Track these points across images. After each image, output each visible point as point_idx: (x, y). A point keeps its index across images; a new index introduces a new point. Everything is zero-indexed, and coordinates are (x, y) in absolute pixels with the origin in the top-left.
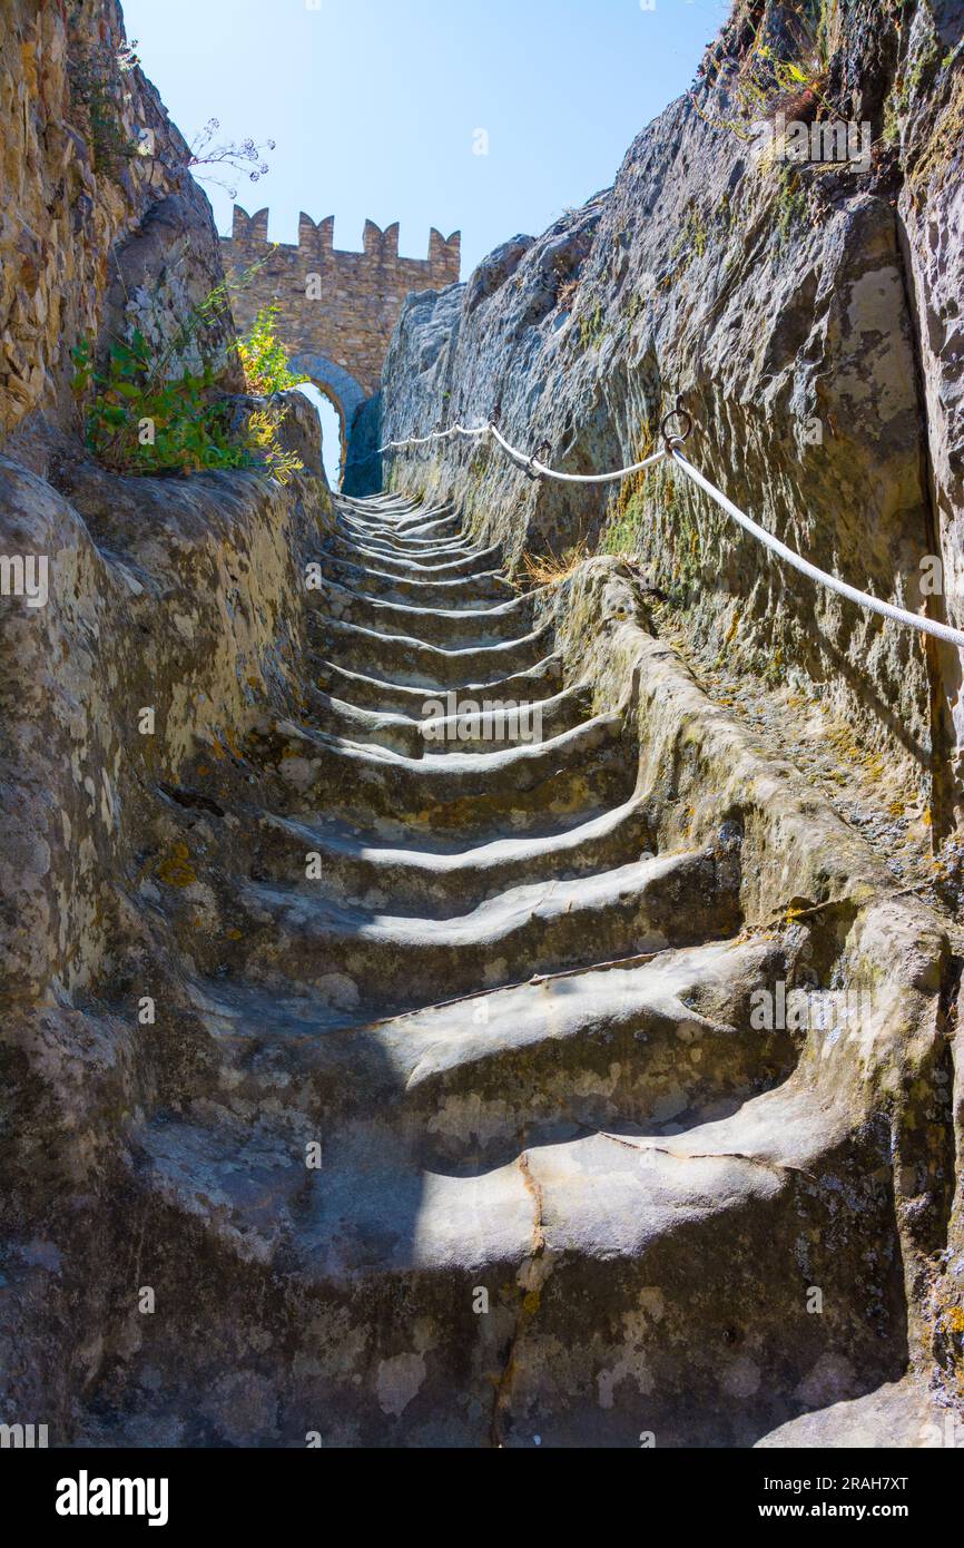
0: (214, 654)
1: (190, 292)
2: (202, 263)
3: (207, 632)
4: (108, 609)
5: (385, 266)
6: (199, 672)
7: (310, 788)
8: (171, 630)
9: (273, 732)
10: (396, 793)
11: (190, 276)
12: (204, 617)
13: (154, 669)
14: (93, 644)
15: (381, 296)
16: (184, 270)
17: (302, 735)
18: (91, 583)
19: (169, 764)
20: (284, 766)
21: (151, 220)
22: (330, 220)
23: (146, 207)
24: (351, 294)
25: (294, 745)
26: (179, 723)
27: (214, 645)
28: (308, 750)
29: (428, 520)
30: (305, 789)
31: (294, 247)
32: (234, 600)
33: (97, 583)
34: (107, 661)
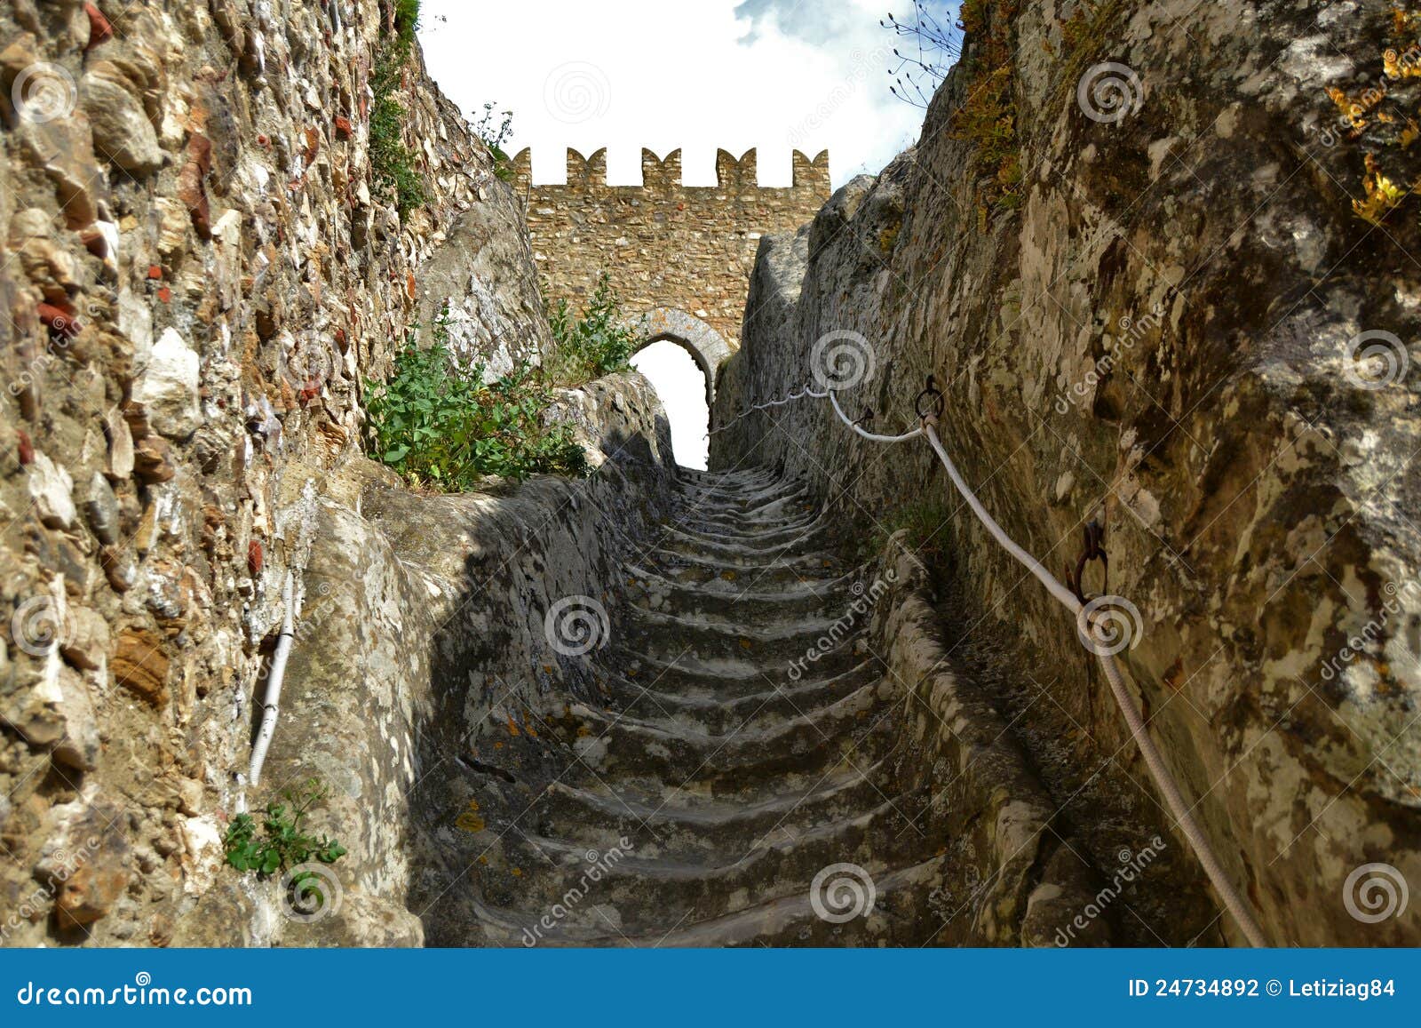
0: (508, 645)
1: (498, 295)
2: (509, 265)
3: (498, 627)
4: (410, 610)
5: (743, 199)
6: (494, 661)
7: (602, 762)
8: (466, 626)
9: (569, 714)
10: (678, 762)
11: (497, 280)
12: (497, 614)
13: (451, 658)
14: (397, 636)
15: (741, 233)
16: (489, 275)
17: (594, 715)
18: (395, 590)
19: (467, 739)
20: (578, 744)
21: (456, 232)
22: (676, 154)
23: (451, 220)
24: (705, 236)
25: (588, 725)
26: (476, 705)
27: (507, 638)
28: (598, 729)
29: (780, 496)
30: (597, 764)
31: (636, 188)
32: (529, 598)
33: (400, 589)
34: (409, 650)
